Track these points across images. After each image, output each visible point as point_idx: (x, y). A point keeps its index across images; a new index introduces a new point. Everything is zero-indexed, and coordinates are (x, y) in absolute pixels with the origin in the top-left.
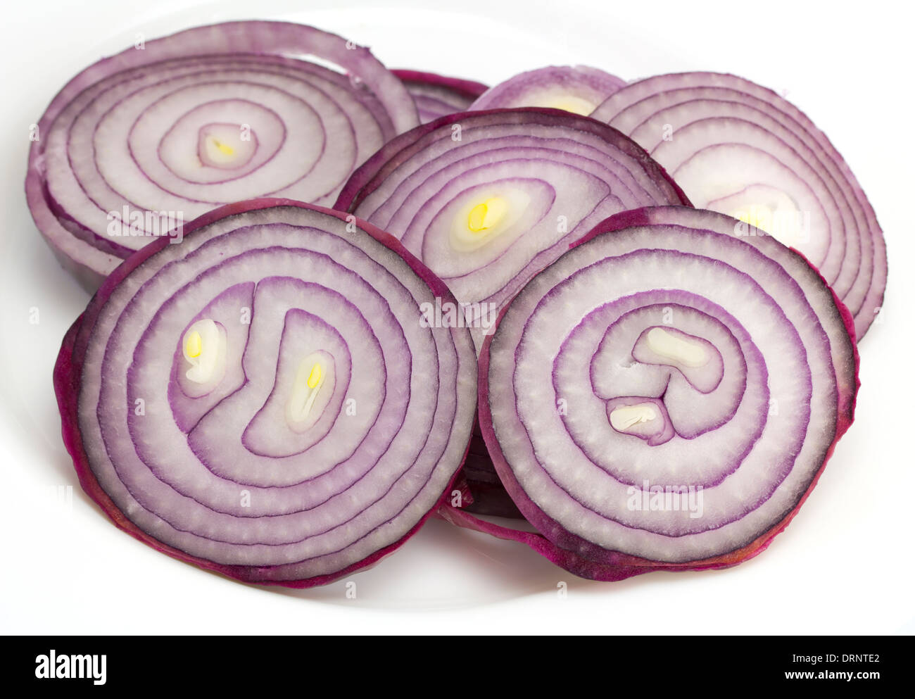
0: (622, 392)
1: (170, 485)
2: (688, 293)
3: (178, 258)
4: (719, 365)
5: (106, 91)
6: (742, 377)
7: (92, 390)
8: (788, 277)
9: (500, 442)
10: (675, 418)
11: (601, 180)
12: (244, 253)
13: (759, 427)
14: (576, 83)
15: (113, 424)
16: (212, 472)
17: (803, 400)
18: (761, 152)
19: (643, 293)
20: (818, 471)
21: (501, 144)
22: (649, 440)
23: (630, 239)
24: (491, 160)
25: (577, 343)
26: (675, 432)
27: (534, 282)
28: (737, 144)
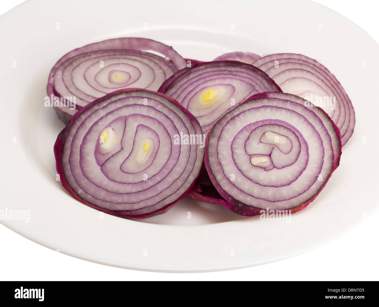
0: (256, 153)
1: (94, 183)
2: (281, 120)
3: (100, 108)
4: (291, 145)
5: (77, 59)
6: (299, 149)
7: (67, 153)
8: (317, 116)
9: (212, 168)
10: (275, 162)
11: (251, 85)
12: (123, 106)
13: (305, 166)
14: (245, 58)
15: (74, 163)
16: (109, 179)
17: (321, 157)
18: (310, 80)
19: (264, 120)
20: (326, 182)
21: (216, 73)
22: (265, 169)
23: (260, 102)
24: (213, 78)
25: (240, 136)
26: (274, 167)
27: (225, 116)
28: (302, 78)
